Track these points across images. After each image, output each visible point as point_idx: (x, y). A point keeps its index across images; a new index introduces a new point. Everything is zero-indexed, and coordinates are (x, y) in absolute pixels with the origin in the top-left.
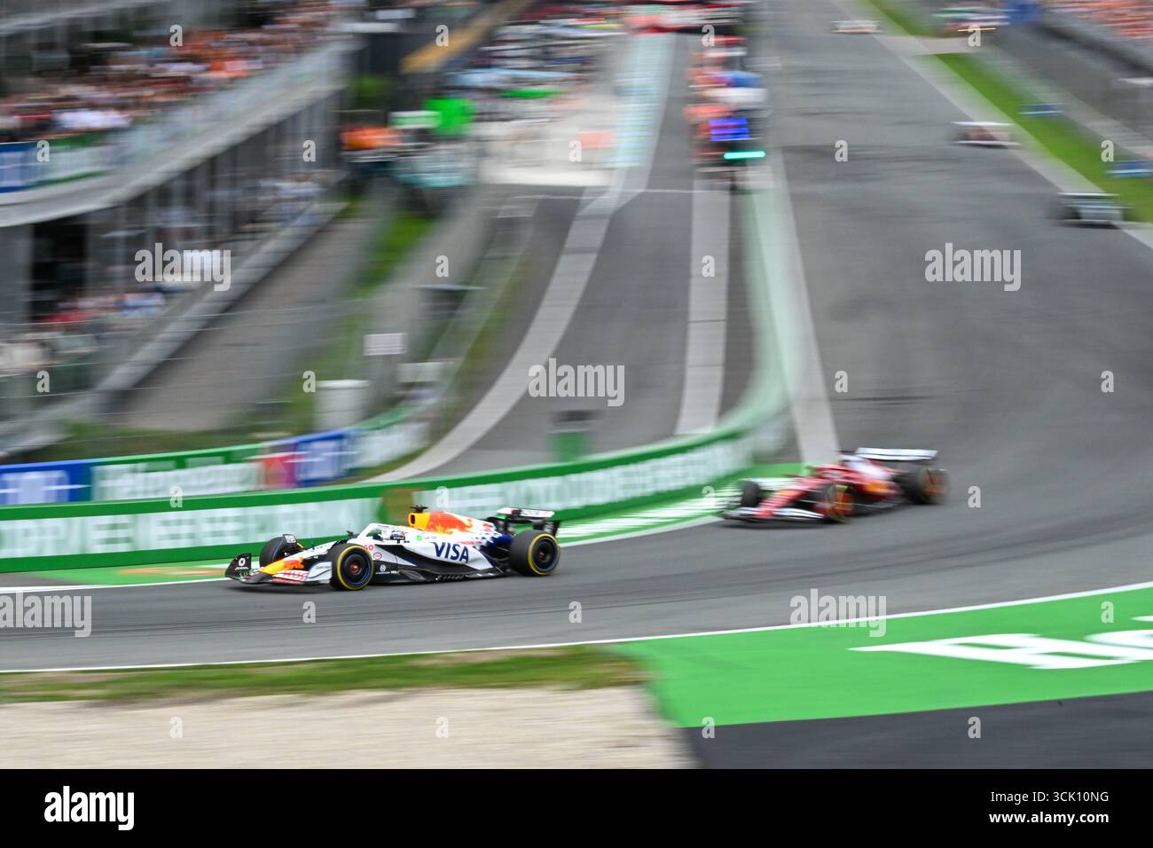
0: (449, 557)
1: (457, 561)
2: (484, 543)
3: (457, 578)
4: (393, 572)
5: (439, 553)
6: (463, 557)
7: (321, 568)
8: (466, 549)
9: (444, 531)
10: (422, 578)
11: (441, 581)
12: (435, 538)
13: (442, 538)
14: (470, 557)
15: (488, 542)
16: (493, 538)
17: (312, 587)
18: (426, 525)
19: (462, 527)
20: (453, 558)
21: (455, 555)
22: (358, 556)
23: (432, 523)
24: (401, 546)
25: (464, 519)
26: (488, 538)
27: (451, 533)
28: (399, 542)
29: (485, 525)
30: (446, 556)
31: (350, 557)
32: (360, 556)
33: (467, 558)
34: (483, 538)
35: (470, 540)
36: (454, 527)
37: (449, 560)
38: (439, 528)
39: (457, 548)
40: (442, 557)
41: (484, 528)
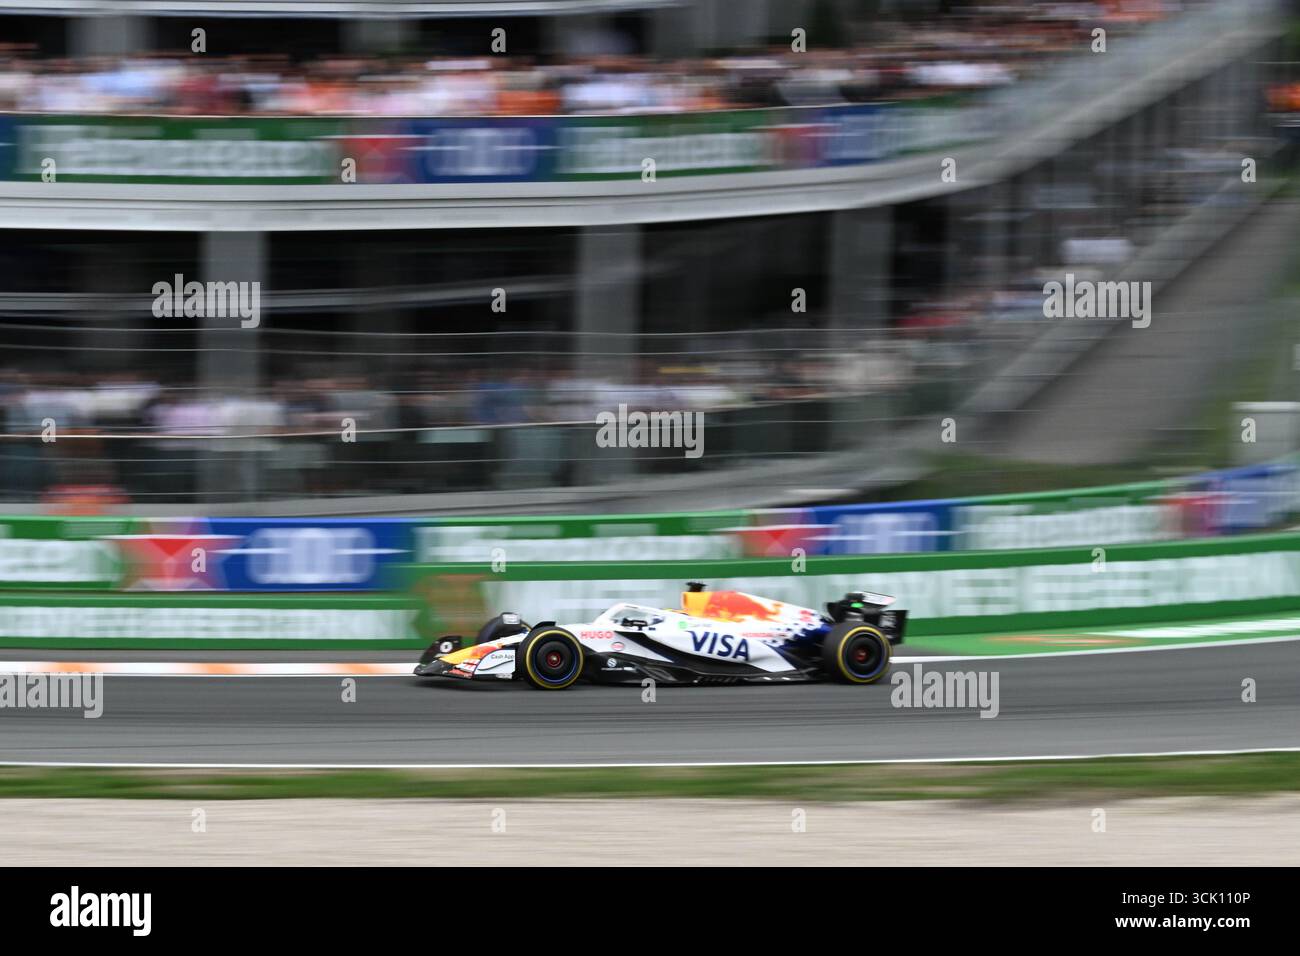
0: (715, 651)
1: (729, 658)
2: (790, 635)
3: (727, 680)
4: (626, 669)
5: (698, 645)
6: (738, 653)
7: (501, 657)
8: (744, 643)
9: (730, 618)
10: (671, 679)
11: (701, 684)
12: (709, 626)
13: (720, 626)
14: (752, 653)
15: (796, 636)
16: (804, 630)
17: (489, 682)
18: (703, 608)
19: (762, 613)
20: (720, 653)
21: (725, 649)
22: (562, 645)
23: (712, 606)
24: (643, 635)
25: (767, 603)
26: (797, 631)
27: (740, 621)
28: (640, 629)
29: (804, 612)
30: (710, 651)
31: (548, 645)
32: (564, 645)
33: (745, 654)
34: (789, 630)
35: (767, 631)
36: (748, 612)
37: (714, 655)
38: (724, 613)
39: (728, 640)
40: (704, 651)
41: (801, 616)
